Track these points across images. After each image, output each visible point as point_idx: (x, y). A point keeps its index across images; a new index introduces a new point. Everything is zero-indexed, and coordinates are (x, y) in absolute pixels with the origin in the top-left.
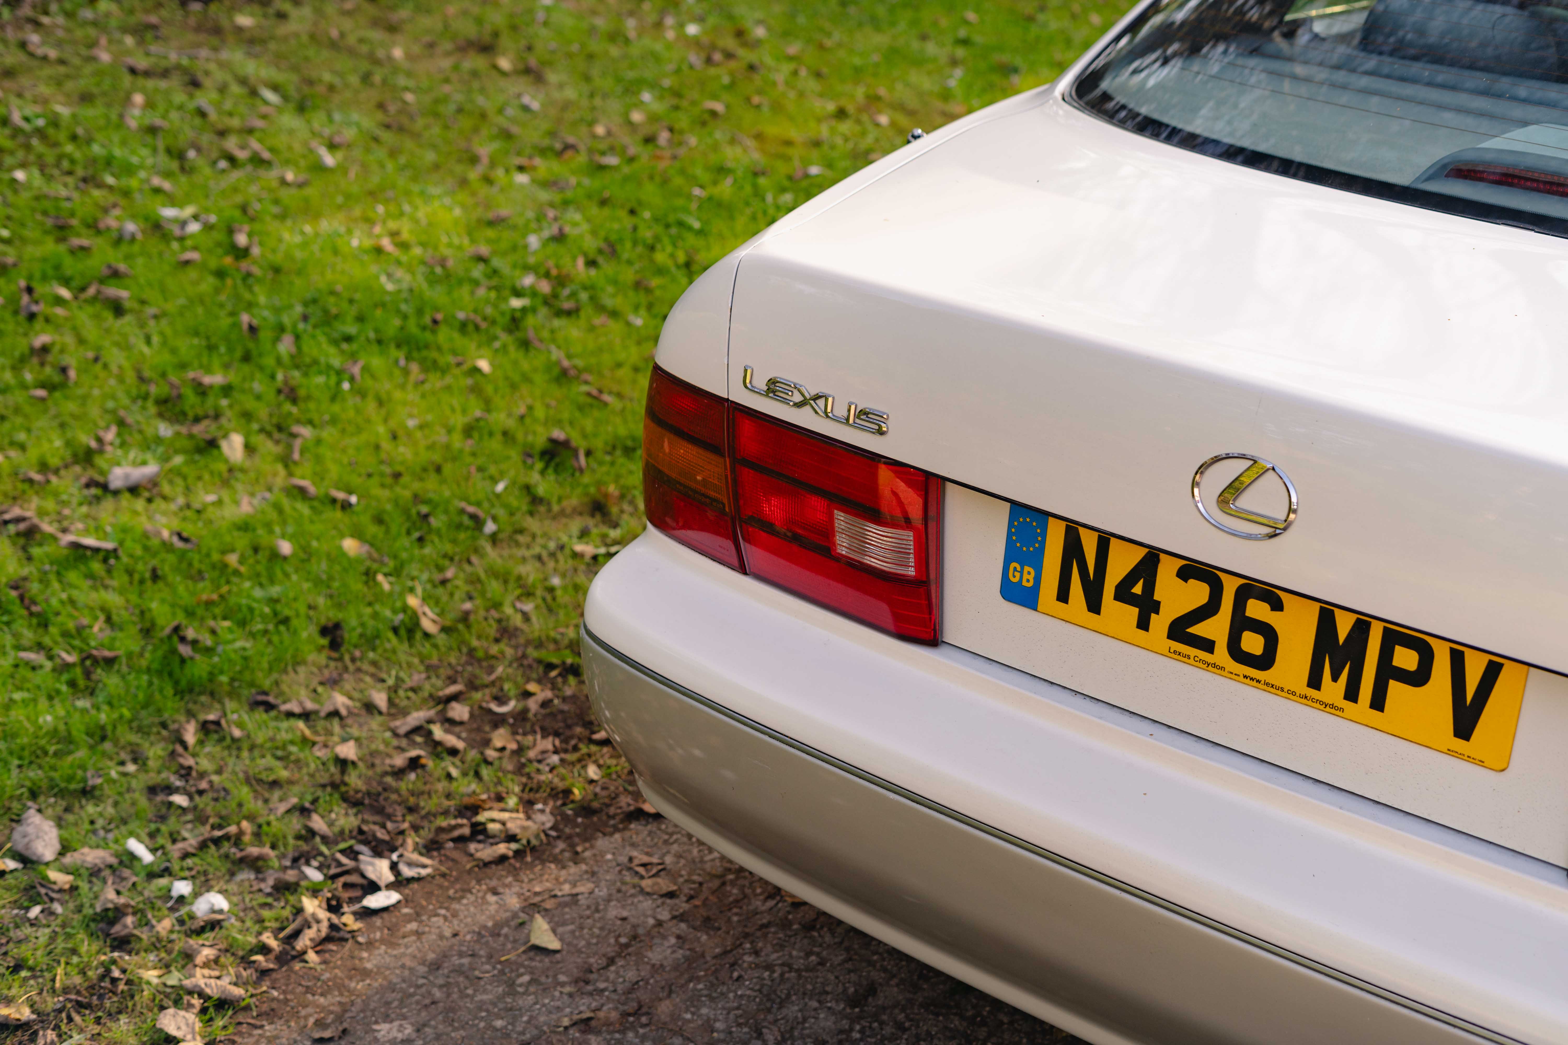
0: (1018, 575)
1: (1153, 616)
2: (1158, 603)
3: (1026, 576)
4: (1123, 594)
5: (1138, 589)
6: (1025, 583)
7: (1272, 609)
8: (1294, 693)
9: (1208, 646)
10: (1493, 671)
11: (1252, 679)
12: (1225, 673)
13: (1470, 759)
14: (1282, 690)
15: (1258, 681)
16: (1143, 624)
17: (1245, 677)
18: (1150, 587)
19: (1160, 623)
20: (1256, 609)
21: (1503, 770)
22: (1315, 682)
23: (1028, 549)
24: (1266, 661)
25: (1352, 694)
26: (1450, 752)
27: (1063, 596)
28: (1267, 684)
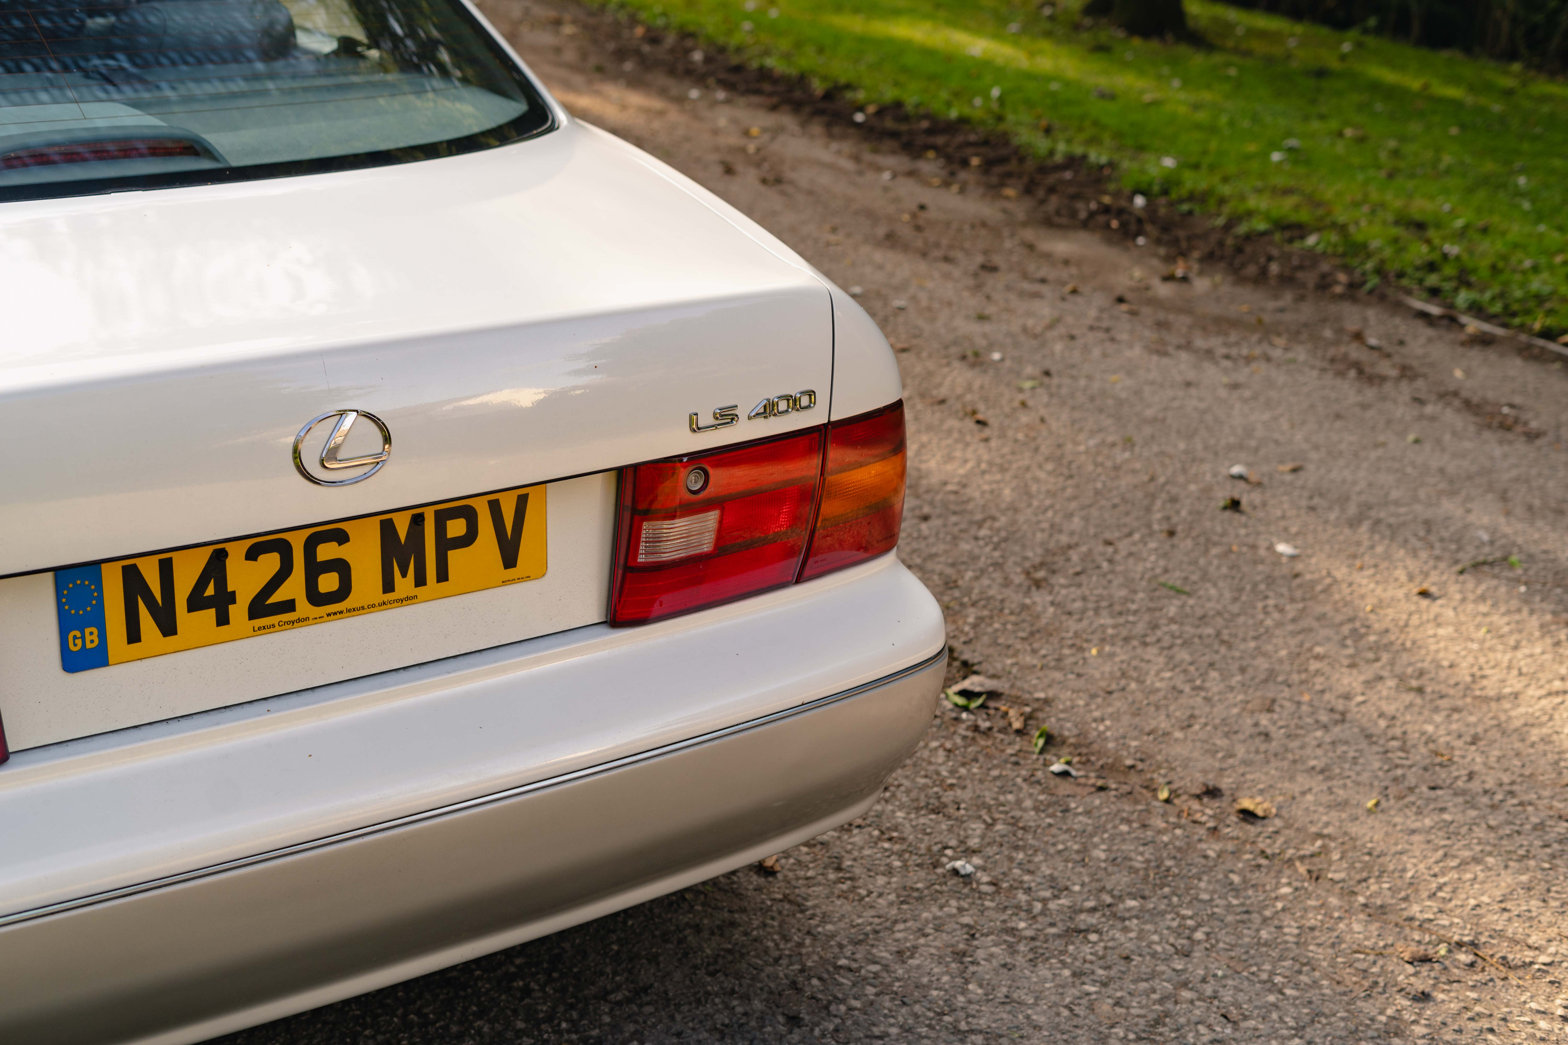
0: (79, 642)
1: (231, 607)
2: (233, 593)
3: (88, 638)
4: (196, 603)
5: (210, 591)
6: (89, 646)
7: (340, 544)
8: (373, 606)
9: (289, 606)
10: (522, 502)
11: (335, 614)
12: (311, 621)
13: (520, 580)
14: (363, 608)
15: (341, 612)
16: (223, 620)
17: (329, 615)
18: (221, 583)
19: (238, 611)
20: (326, 552)
21: (543, 576)
22: (388, 586)
23: (85, 610)
24: (344, 591)
25: (420, 581)
26: (505, 583)
27: (134, 636)
28: (349, 611)
